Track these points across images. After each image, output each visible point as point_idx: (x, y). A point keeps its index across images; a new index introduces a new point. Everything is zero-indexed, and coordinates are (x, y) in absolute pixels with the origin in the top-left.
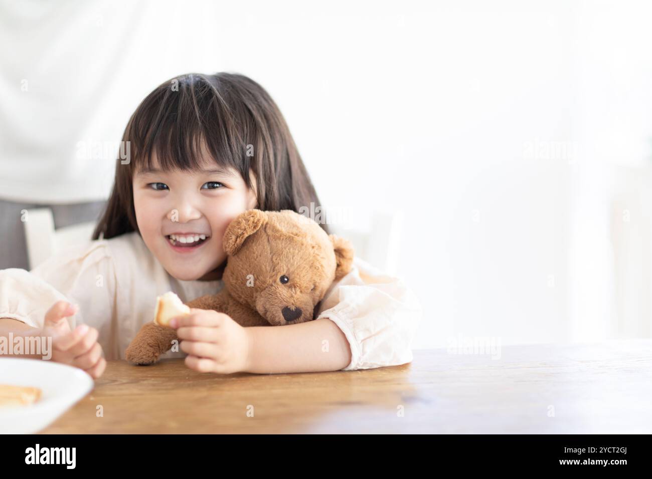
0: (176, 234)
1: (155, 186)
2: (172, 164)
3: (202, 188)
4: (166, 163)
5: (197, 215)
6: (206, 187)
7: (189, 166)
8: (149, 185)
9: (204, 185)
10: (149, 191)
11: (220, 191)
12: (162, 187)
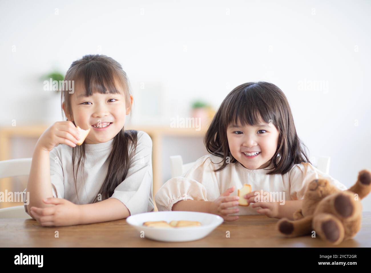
0: (246, 152)
1: (237, 133)
2: (246, 123)
3: (257, 133)
4: (244, 123)
5: (256, 144)
6: (259, 132)
7: (254, 124)
8: (234, 132)
9: (258, 132)
10: (234, 134)
11: (265, 134)
12: (240, 133)
